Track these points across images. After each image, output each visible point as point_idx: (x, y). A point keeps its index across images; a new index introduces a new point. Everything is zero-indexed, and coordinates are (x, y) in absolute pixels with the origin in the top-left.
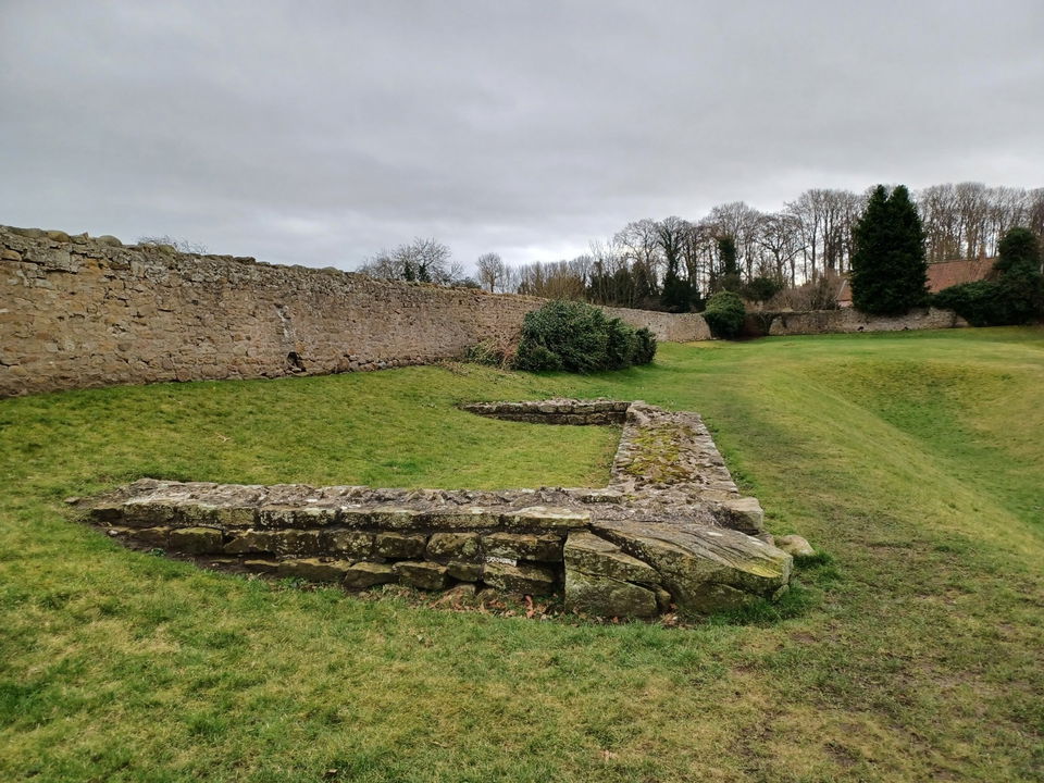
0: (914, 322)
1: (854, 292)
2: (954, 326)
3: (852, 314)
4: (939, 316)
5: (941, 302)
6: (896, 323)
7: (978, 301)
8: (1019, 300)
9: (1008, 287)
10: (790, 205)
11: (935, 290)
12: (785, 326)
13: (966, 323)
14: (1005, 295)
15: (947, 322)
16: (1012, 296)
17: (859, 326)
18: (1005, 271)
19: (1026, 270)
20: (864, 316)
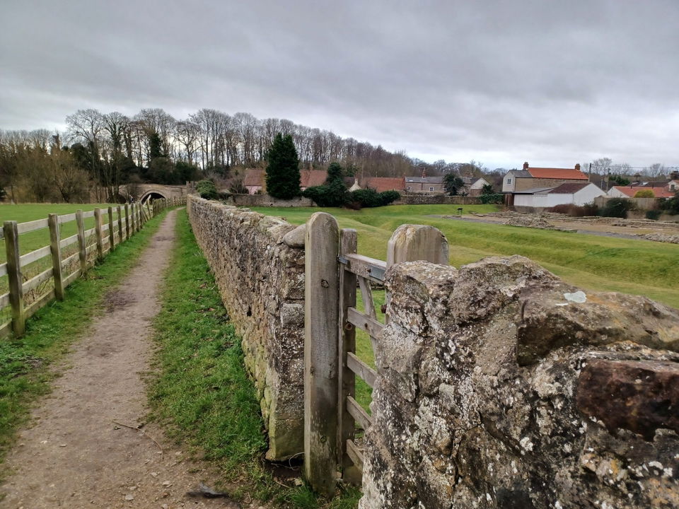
0: (295, 203)
1: (268, 186)
2: (312, 206)
3: (267, 197)
4: (306, 201)
5: (306, 194)
6: (287, 203)
7: (322, 195)
8: (337, 196)
9: (333, 190)
10: (193, 117)
11: (304, 189)
12: (235, 201)
13: (316, 205)
14: (332, 193)
15: (309, 204)
16: (335, 194)
17: (271, 203)
18: (331, 182)
19: (339, 183)
20: (273, 199)
